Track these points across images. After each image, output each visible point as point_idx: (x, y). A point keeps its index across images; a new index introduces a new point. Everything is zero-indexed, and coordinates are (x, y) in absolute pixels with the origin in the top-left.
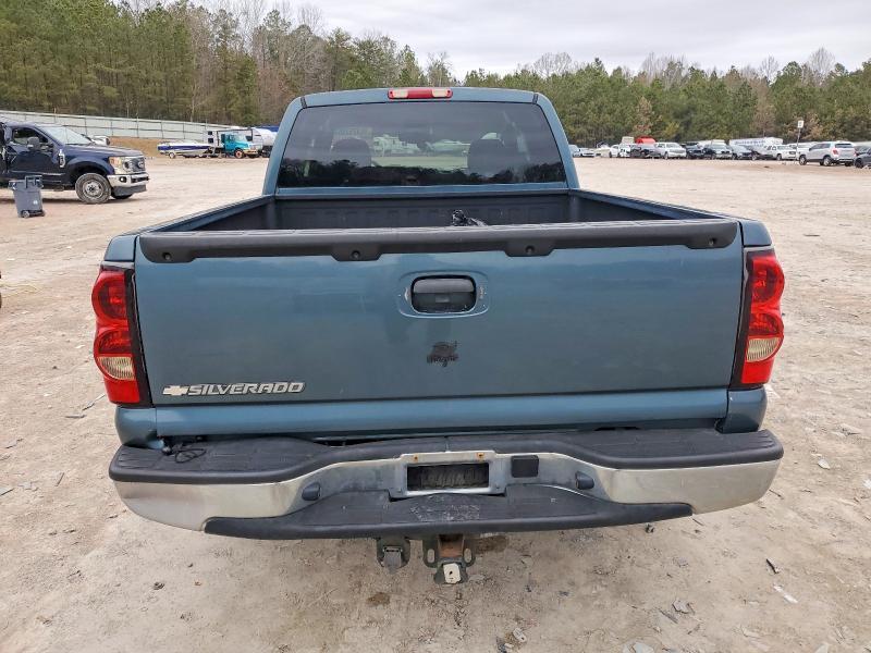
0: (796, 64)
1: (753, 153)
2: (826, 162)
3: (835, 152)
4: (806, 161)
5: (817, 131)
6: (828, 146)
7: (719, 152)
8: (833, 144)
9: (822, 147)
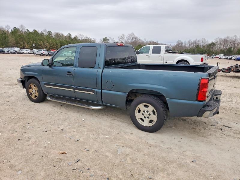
0: (16, 28)
1: (16, 52)
2: (42, 55)
3: (43, 52)
4: (36, 54)
5: (27, 46)
6: (41, 51)
7: (6, 51)
8: (42, 50)
9: (40, 51)
